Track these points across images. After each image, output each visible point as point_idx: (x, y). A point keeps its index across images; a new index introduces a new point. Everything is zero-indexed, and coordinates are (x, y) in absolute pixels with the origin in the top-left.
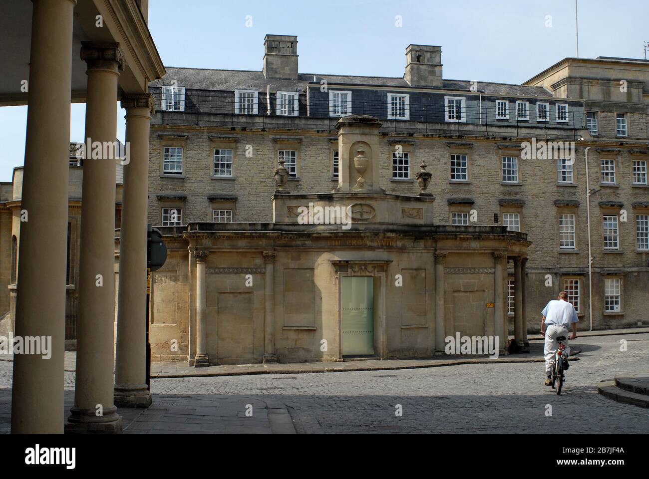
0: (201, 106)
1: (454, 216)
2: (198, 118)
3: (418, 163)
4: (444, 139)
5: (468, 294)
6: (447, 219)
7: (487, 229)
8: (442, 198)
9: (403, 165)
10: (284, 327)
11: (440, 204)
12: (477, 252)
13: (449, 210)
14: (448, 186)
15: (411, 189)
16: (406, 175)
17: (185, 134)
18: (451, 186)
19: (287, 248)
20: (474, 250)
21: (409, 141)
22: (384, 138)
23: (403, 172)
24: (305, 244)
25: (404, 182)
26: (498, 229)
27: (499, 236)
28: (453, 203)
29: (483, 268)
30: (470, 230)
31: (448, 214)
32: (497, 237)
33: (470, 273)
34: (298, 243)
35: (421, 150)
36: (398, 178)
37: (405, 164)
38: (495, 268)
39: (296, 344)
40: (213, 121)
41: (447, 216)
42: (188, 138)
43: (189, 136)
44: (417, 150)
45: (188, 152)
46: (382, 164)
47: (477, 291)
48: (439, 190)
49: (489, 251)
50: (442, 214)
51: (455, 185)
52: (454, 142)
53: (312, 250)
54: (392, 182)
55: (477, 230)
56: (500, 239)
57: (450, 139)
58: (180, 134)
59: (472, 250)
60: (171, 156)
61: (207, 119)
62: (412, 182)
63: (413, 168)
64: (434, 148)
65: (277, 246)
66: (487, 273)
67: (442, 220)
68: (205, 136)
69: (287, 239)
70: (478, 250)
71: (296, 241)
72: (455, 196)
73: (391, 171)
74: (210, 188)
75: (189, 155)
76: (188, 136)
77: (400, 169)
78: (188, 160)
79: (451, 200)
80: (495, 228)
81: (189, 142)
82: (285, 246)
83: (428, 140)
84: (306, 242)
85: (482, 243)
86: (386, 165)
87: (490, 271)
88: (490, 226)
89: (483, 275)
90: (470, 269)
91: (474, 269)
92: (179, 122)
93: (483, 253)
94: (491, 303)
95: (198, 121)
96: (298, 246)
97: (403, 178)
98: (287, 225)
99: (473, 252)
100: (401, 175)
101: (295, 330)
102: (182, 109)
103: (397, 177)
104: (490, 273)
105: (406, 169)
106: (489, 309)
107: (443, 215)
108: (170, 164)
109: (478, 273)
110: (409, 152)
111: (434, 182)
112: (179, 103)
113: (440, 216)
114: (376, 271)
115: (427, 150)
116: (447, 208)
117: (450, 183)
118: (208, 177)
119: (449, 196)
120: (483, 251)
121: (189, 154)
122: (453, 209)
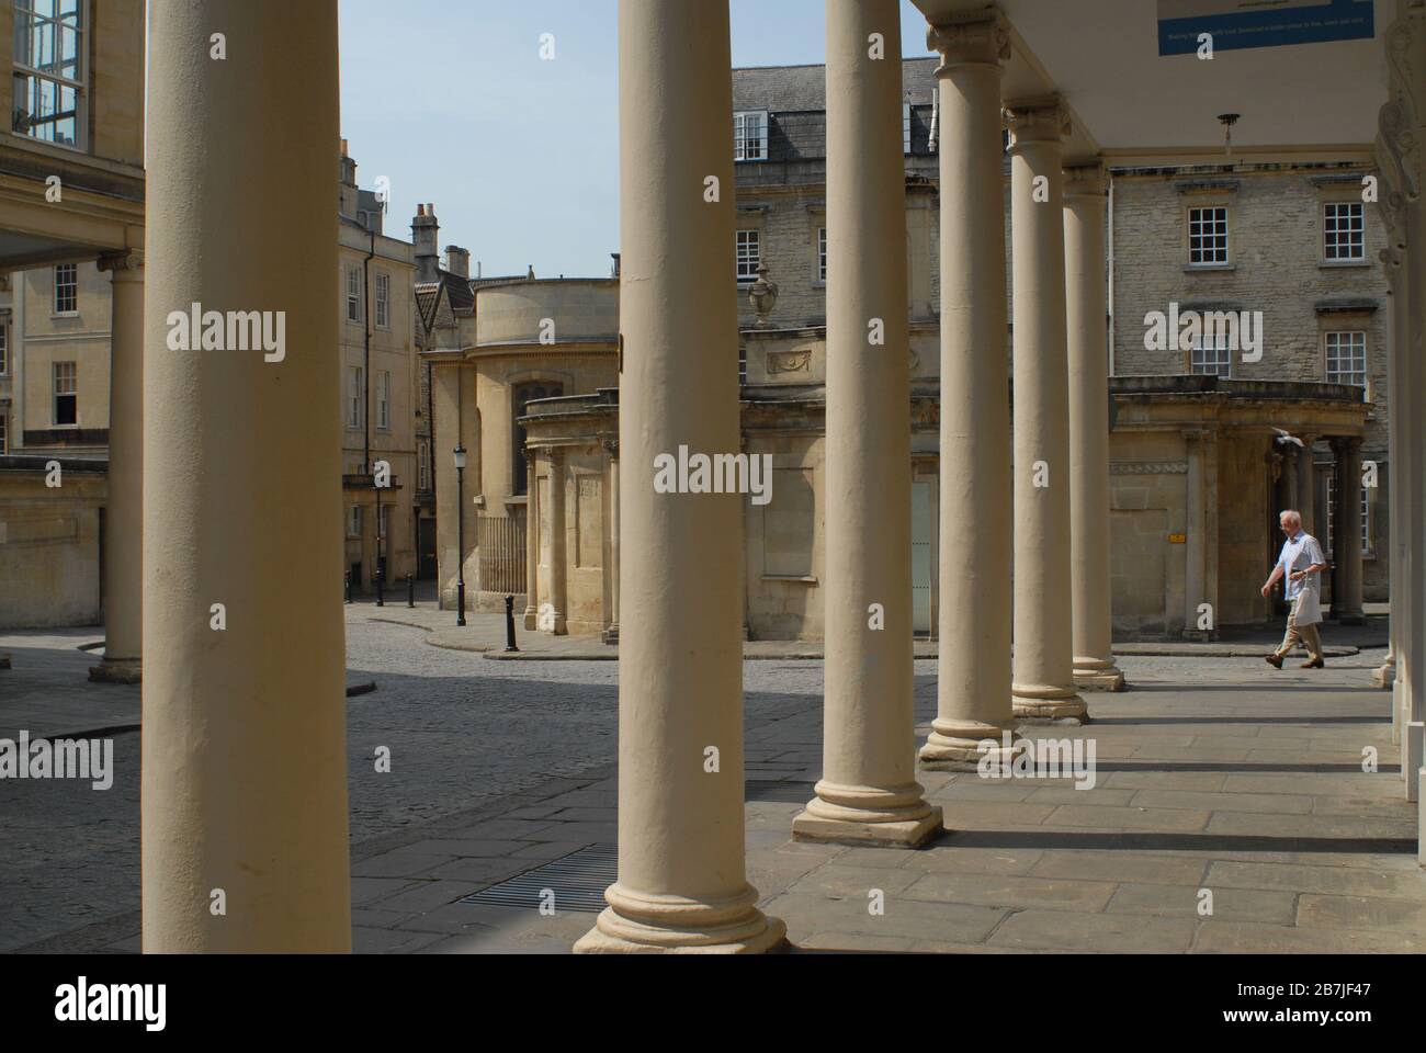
0: (801, 144)
1: (1332, 338)
2: (786, 171)
3: (1245, 228)
4: (1306, 172)
5: (1129, 516)
6: (1314, 346)
7: (1168, 383)
8: (1304, 300)
9: (1214, 235)
10: (766, 575)
11: (1298, 315)
12: (1143, 430)
13: (1319, 326)
14: (1318, 274)
15: (1231, 286)
16: (1221, 256)
17: (760, 204)
18: (1323, 275)
19: (768, 431)
20: (1138, 426)
21: (1222, 182)
22: (1168, 180)
23: (1214, 249)
24: (799, 423)
25: (1214, 271)
26: (1192, 381)
27: (1189, 396)
28: (1327, 311)
29: (1161, 463)
30: (1131, 385)
31: (1317, 336)
32: (1184, 399)
33: (1134, 474)
34: (788, 420)
35: (1252, 200)
36: (1202, 263)
37: (1217, 232)
38: (1187, 463)
39: (785, 607)
40: (816, 174)
41: (1314, 340)
42: (767, 211)
43: (771, 208)
44: (1245, 201)
45: (769, 238)
46: (1165, 236)
47: (1148, 509)
48: (1295, 284)
49: (1171, 429)
50: (1303, 336)
51: (1332, 272)
52: (1330, 175)
53: (808, 434)
54: (1186, 272)
55: (1146, 385)
56: (1193, 403)
57: (1321, 171)
58: (752, 204)
59: (1132, 426)
60: (751, 247)
61: (804, 172)
62: (1232, 271)
63: (1236, 239)
64: (1283, 193)
65: (751, 428)
66: (1170, 473)
67: (1303, 349)
68: (801, 204)
69: (766, 415)
70: (1146, 426)
71: (783, 417)
72: (1332, 296)
73: (1187, 250)
74: (812, 305)
75: (771, 244)
76: (767, 207)
77: (1208, 242)
78: (769, 253)
79: (1323, 303)
80: (1185, 380)
81: (770, 218)
82: (765, 427)
83: (1269, 177)
84: (801, 420)
85: (1156, 413)
86: (1173, 237)
87: (1176, 468)
88: (1173, 377)
89: (1161, 477)
90: (1134, 465)
91: (1142, 464)
92: (750, 180)
93: (1159, 432)
94: (1178, 534)
95: (786, 175)
96: (786, 426)
97: (1215, 263)
98: (766, 388)
99: (1135, 430)
100: (1208, 257)
101: (782, 581)
102: (764, 155)
103: (1199, 260)
104: (1178, 473)
105: (1221, 242)
106: (1174, 546)
107: (1305, 338)
108: (748, 263)
109: (1151, 473)
110: (1226, 205)
111: (1284, 266)
112: (758, 144)
113: (1296, 340)
114: (916, 471)
115: (1267, 198)
116: (1314, 323)
117: (1321, 268)
118: (807, 284)
119: (1319, 297)
120: (1157, 429)
121: (770, 241)
122: (1328, 323)
